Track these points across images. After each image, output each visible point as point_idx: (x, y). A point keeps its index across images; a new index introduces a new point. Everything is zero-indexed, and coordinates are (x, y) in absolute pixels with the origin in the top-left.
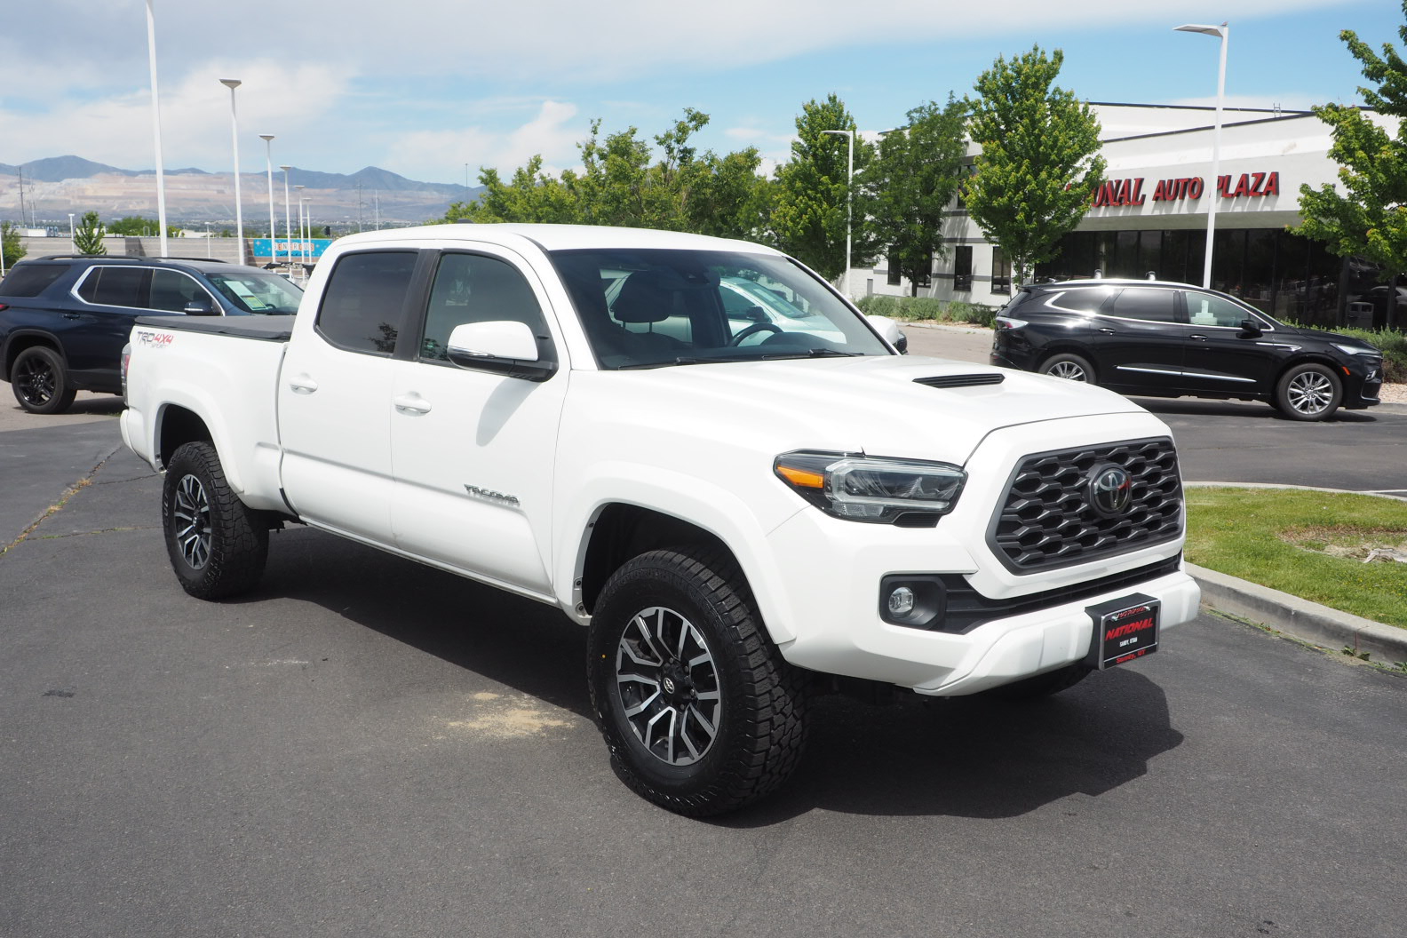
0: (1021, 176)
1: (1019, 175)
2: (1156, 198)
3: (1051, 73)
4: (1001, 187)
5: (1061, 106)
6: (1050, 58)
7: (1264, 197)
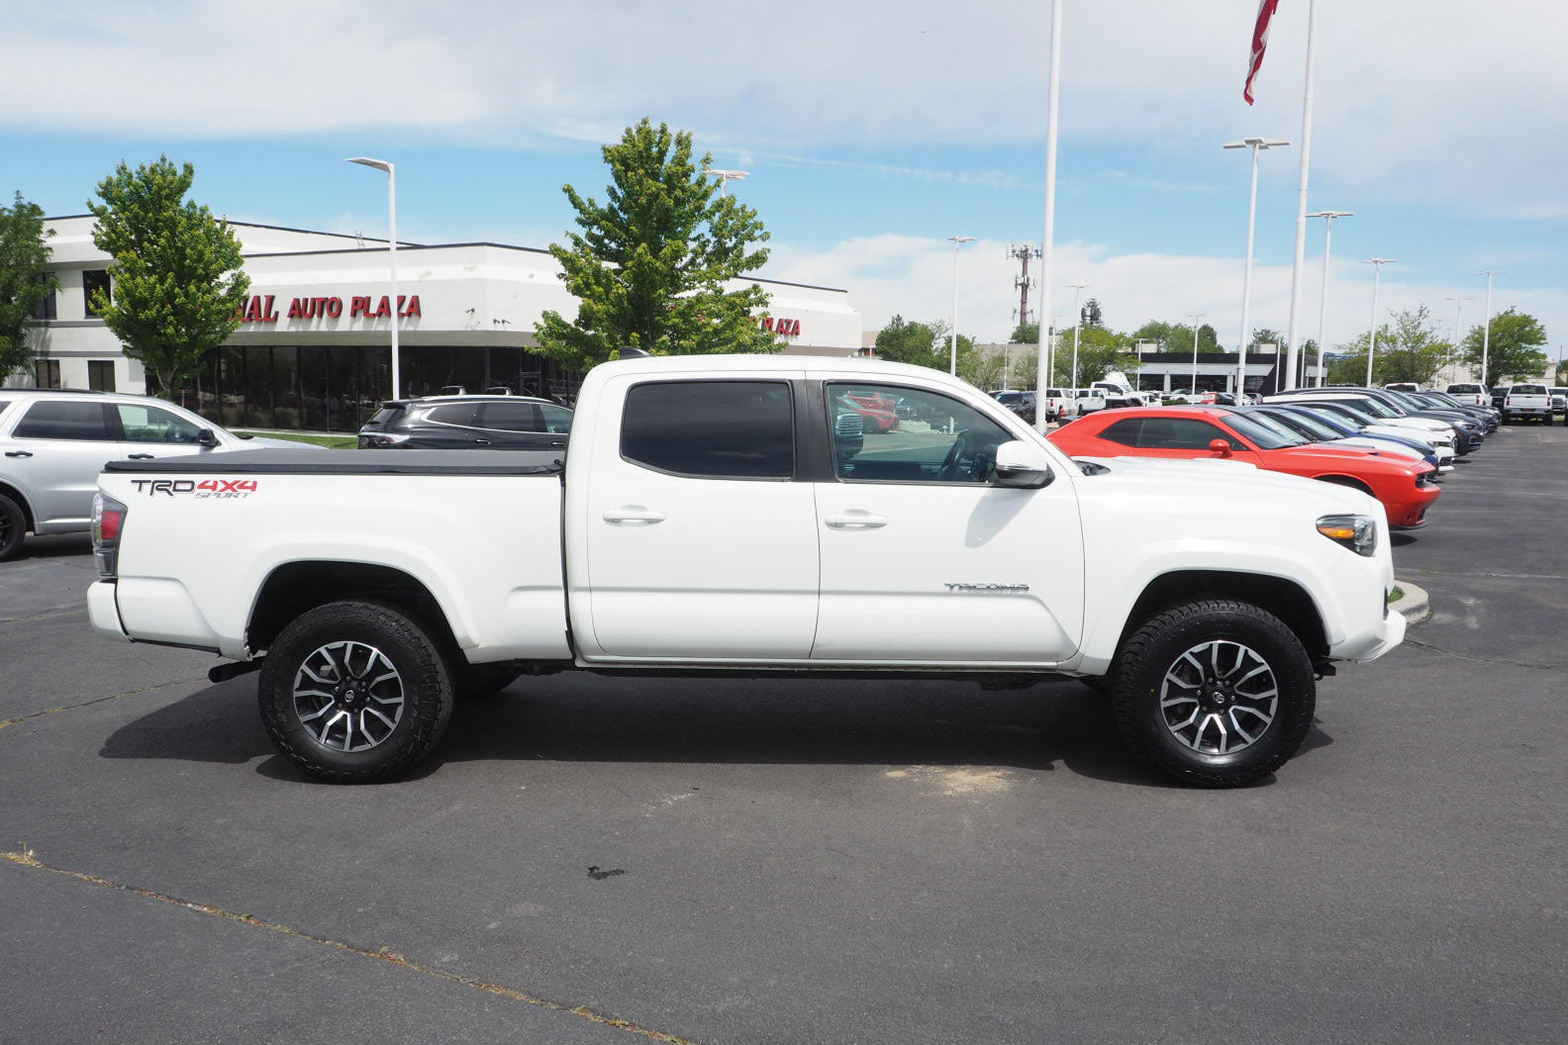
0: (167, 288)
1: (164, 287)
2: (291, 316)
3: (184, 185)
4: (146, 299)
5: (196, 219)
6: (180, 172)
7: (406, 318)
